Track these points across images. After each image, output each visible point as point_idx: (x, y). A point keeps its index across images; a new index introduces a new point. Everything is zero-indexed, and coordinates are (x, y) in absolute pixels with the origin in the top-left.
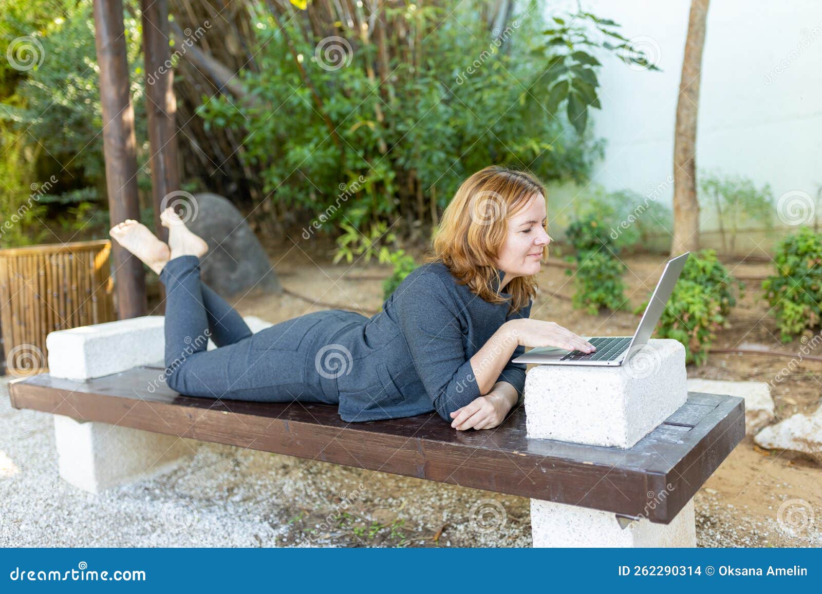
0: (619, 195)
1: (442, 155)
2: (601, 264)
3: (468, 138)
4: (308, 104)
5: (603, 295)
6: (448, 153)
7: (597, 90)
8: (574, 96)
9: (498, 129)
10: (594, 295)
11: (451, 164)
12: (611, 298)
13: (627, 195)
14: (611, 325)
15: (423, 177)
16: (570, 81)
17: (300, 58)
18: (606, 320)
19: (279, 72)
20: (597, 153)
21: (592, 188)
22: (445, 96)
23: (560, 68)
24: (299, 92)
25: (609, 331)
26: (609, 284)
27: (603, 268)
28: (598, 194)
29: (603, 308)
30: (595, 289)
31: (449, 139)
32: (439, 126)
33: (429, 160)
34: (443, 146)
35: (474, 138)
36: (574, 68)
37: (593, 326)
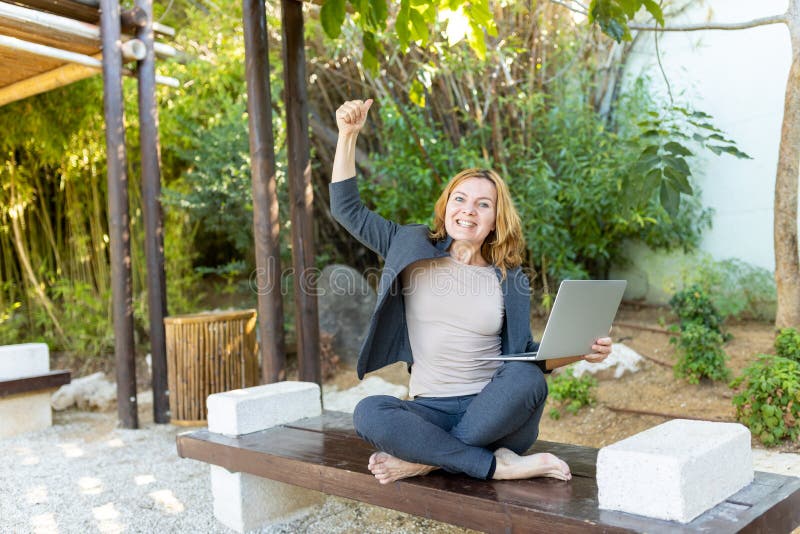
0: (726, 264)
1: (551, 228)
2: (701, 335)
3: (576, 210)
4: (428, 182)
5: (704, 366)
6: (556, 225)
7: (689, 178)
8: (666, 183)
9: (604, 203)
10: (695, 366)
11: (560, 235)
12: (711, 368)
13: (735, 263)
14: (712, 395)
15: (534, 247)
16: (662, 169)
17: (422, 142)
18: (708, 390)
19: (403, 154)
20: (704, 221)
21: (700, 257)
22: (553, 175)
23: (653, 158)
24: (421, 172)
25: (709, 401)
26: (710, 355)
27: (703, 339)
28: (704, 261)
29: (704, 378)
30: (696, 359)
31: (557, 212)
32: (547, 202)
33: (539, 232)
34: (553, 218)
35: (583, 210)
36: (666, 158)
37: (694, 396)
